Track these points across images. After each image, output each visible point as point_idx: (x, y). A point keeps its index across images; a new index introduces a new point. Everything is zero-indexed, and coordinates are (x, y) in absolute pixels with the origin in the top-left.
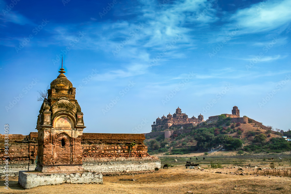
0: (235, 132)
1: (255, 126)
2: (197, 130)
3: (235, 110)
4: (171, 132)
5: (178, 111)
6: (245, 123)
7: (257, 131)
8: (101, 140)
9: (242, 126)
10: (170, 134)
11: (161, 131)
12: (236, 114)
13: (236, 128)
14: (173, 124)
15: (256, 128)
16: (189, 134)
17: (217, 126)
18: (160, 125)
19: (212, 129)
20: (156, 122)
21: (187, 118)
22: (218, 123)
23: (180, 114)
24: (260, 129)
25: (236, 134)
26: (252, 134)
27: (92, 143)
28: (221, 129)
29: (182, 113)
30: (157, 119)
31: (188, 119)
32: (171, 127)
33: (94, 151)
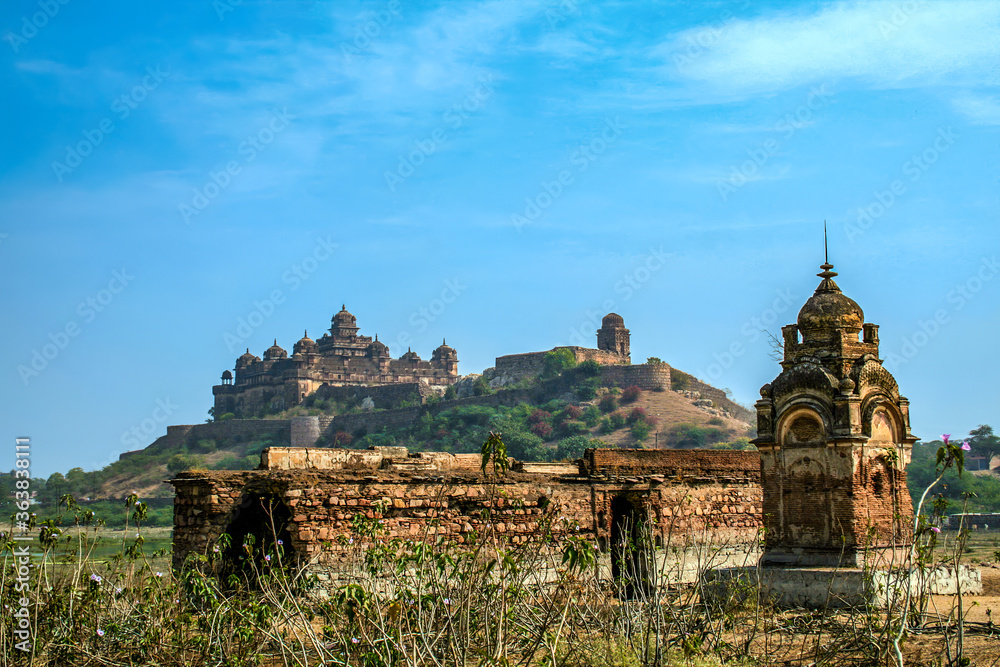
0: (618, 426)
1: (701, 403)
2: (448, 416)
3: (612, 332)
4: (322, 424)
5: (341, 325)
6: (659, 389)
7: (712, 426)
8: (746, 472)
9: (645, 401)
10: (317, 429)
11: (268, 418)
12: (615, 350)
13: (624, 411)
14: (325, 384)
15: (705, 412)
16: (407, 433)
17: (538, 398)
18: (260, 389)
19: (515, 410)
20: (233, 374)
21: (383, 360)
22: (544, 385)
23: (352, 338)
24: (724, 418)
25: (624, 436)
26: (696, 437)
27: (728, 481)
28: (556, 413)
29: (358, 334)
30: (240, 361)
31: (387, 363)
32: (313, 397)
33: (733, 508)
